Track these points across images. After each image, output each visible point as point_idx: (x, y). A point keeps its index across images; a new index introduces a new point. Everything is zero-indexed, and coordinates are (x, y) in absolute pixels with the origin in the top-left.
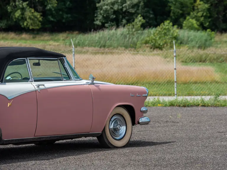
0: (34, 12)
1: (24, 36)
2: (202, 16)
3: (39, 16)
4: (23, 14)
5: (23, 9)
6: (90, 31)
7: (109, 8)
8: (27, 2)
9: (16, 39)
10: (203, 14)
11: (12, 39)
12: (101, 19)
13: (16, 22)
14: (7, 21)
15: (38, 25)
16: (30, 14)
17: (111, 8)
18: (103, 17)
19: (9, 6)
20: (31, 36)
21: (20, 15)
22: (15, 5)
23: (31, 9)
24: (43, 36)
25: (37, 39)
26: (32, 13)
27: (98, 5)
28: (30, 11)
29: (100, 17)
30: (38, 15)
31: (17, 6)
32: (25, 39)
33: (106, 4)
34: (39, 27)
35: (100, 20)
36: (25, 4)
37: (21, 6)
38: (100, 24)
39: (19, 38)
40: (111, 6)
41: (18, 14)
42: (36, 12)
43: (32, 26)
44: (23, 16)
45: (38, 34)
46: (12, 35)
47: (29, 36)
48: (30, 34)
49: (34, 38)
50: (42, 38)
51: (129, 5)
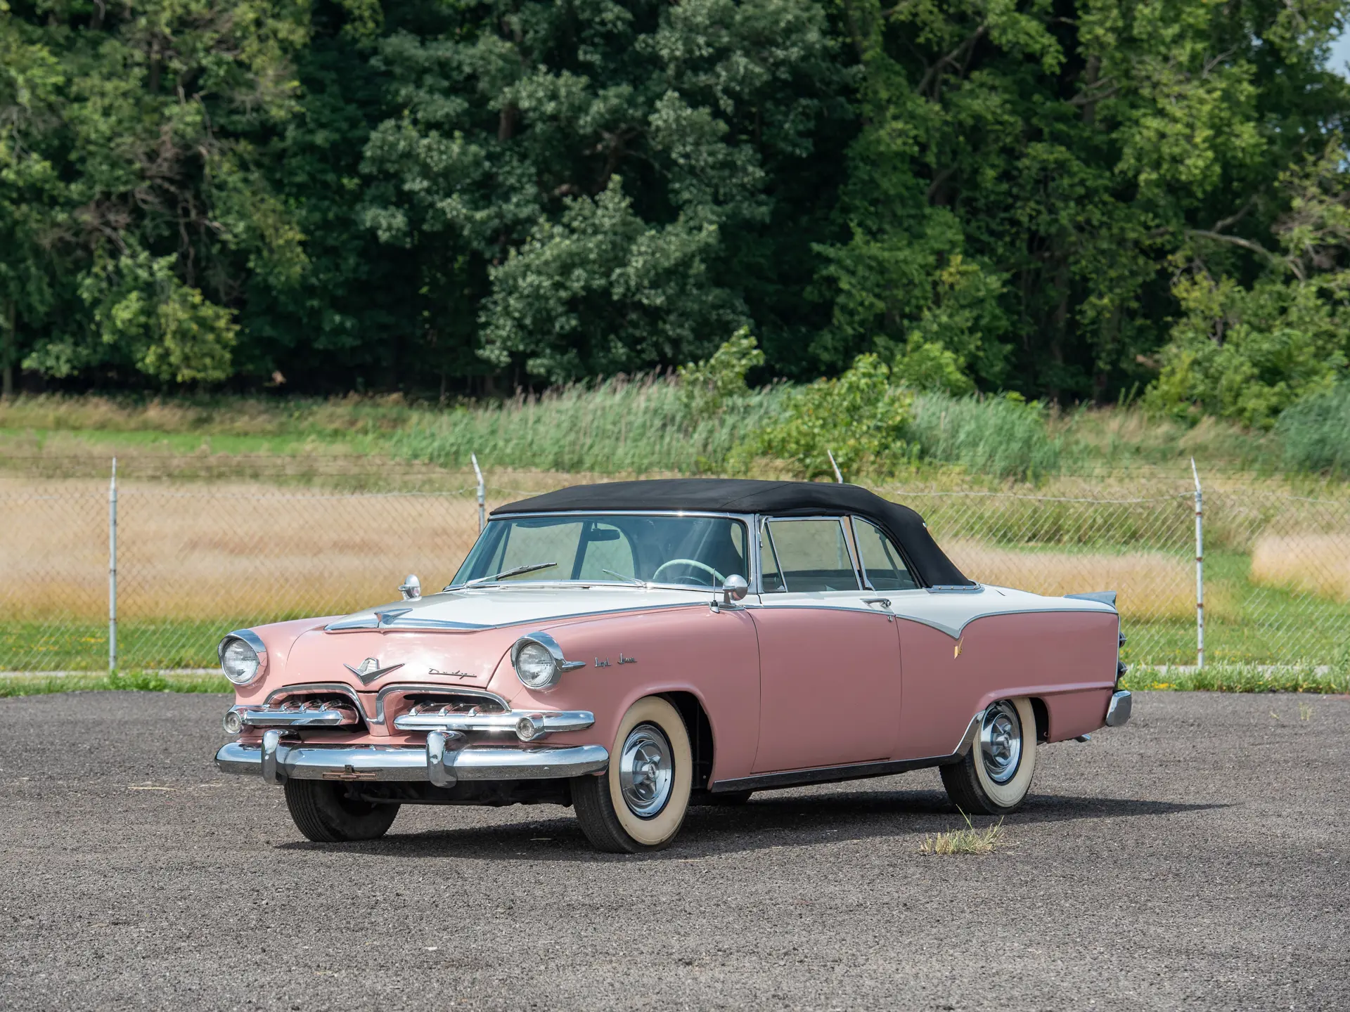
0: (203, 303)
1: (155, 412)
2: (972, 330)
3: (222, 323)
4: (149, 312)
5: (150, 290)
6: (511, 393)
7: (547, 283)
8: (173, 258)
9: (118, 430)
10: (978, 319)
11: (102, 426)
12: (508, 338)
13: (114, 347)
14: (76, 344)
15: (219, 365)
16: (182, 315)
17: (557, 286)
18: (520, 325)
19: (89, 274)
20: (192, 414)
21: (136, 315)
22: (118, 271)
23: (186, 289)
24: (241, 412)
25: (216, 428)
26: (194, 307)
27: (494, 273)
28: (184, 301)
29: (506, 328)
30: (218, 317)
31: (125, 271)
32: (160, 428)
33: (533, 268)
34: (224, 370)
35: (504, 340)
36: (161, 266)
37: (143, 274)
38: (505, 358)
39: (133, 423)
40: (557, 278)
41: (126, 311)
42: (208, 303)
43: (189, 367)
44: (152, 321)
45: (215, 404)
46: (99, 408)
47: (179, 413)
48: (180, 406)
49: (200, 422)
50: (242, 423)
51: (641, 275)
